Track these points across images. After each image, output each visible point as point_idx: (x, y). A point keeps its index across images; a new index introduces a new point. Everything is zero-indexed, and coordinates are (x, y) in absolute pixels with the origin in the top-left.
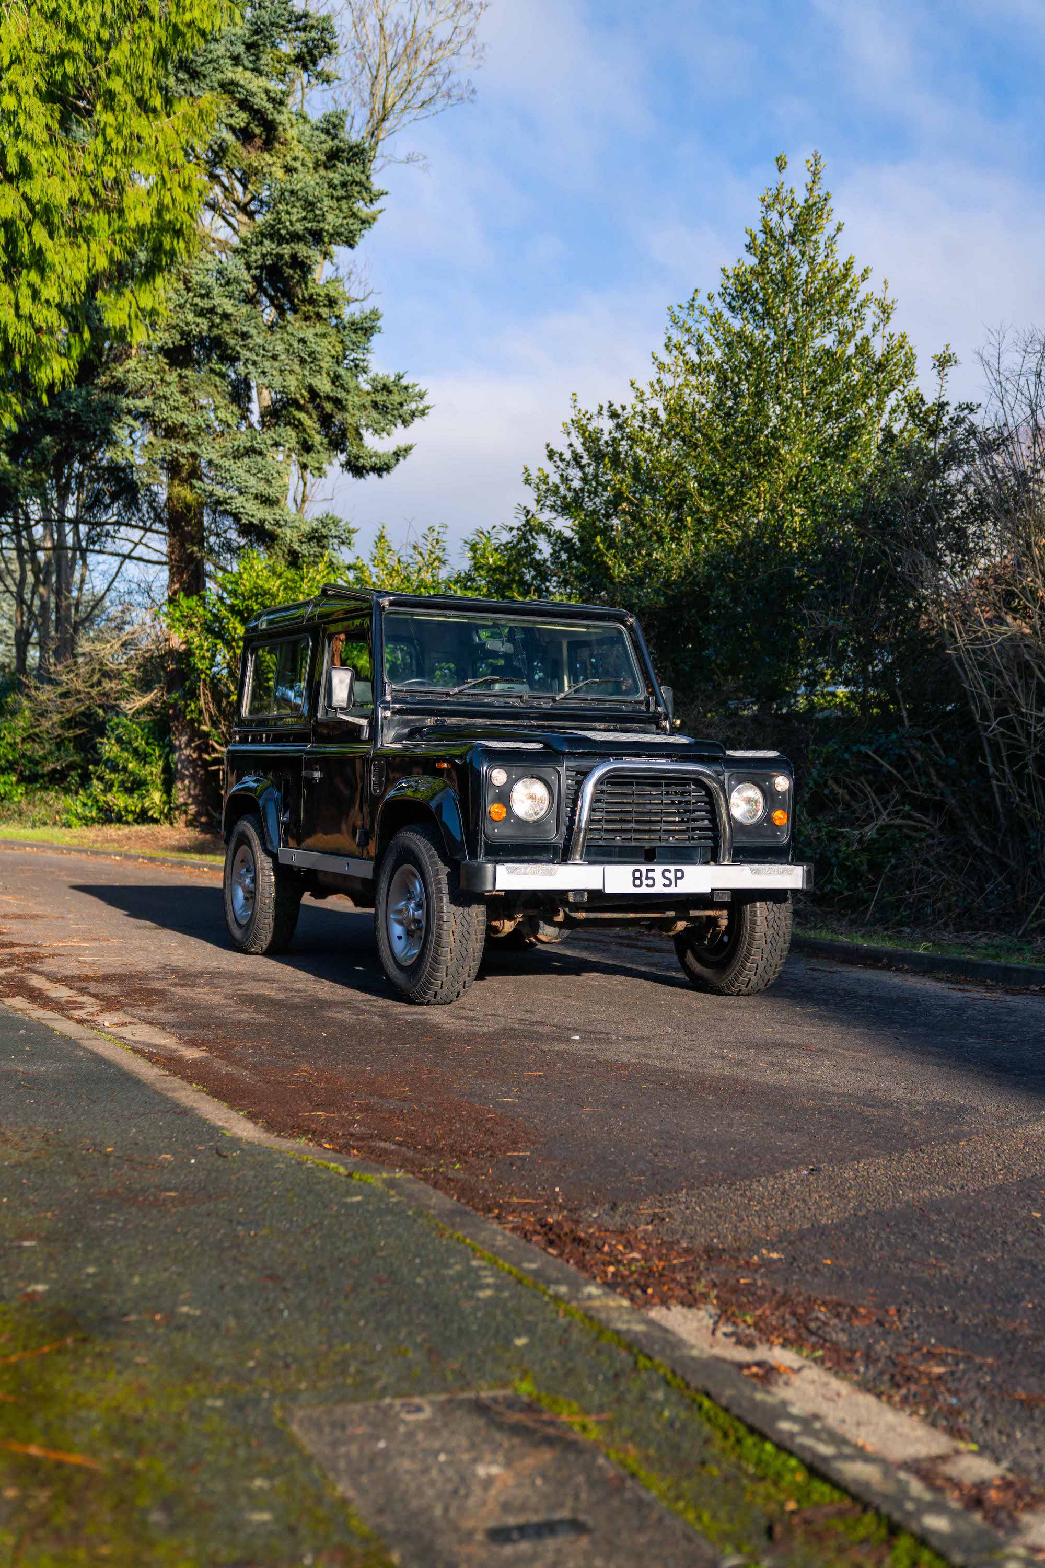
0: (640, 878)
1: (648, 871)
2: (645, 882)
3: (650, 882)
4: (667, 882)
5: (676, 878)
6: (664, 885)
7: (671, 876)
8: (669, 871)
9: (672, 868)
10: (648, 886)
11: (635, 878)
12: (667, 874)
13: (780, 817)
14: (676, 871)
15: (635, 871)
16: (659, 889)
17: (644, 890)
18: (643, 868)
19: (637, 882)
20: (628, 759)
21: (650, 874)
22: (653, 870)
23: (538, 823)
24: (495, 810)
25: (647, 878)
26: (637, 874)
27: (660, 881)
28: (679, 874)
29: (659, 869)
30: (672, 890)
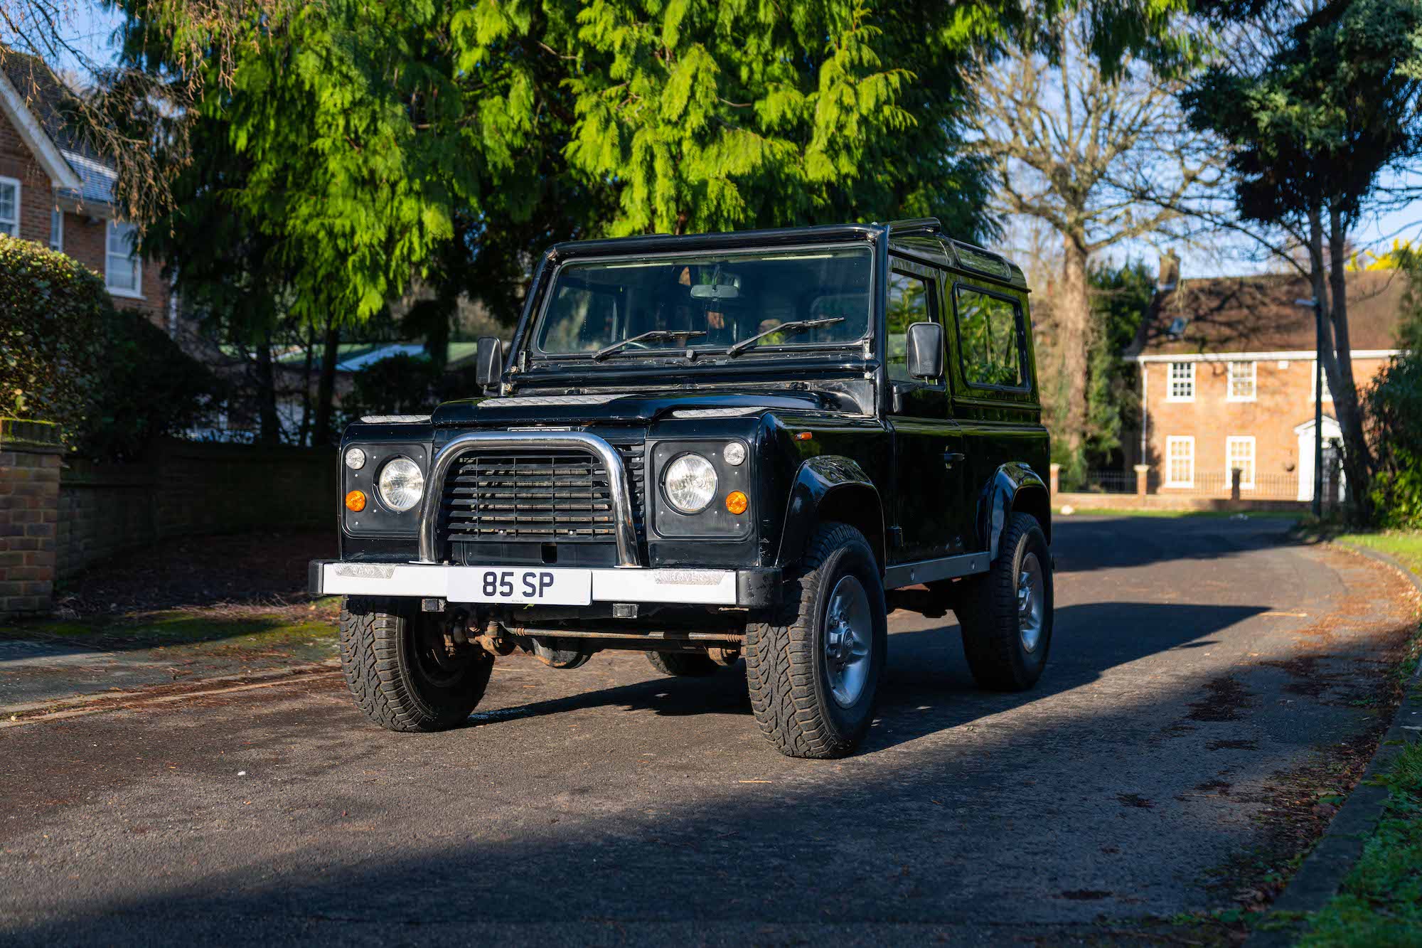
0: (493, 584)
1: (504, 574)
2: (499, 589)
3: (506, 589)
4: (529, 590)
5: (542, 585)
6: (525, 594)
7: (535, 581)
8: (533, 575)
9: (537, 571)
10: (503, 594)
11: (486, 584)
12: (529, 579)
13: (739, 501)
14: (542, 575)
15: (487, 574)
16: (517, 598)
17: (497, 599)
18: (499, 571)
19: (490, 589)
21: (507, 579)
22: (511, 574)
24: (355, 499)
25: (503, 583)
26: (490, 579)
27: (519, 588)
28: (547, 580)
29: (519, 572)
30: (535, 600)
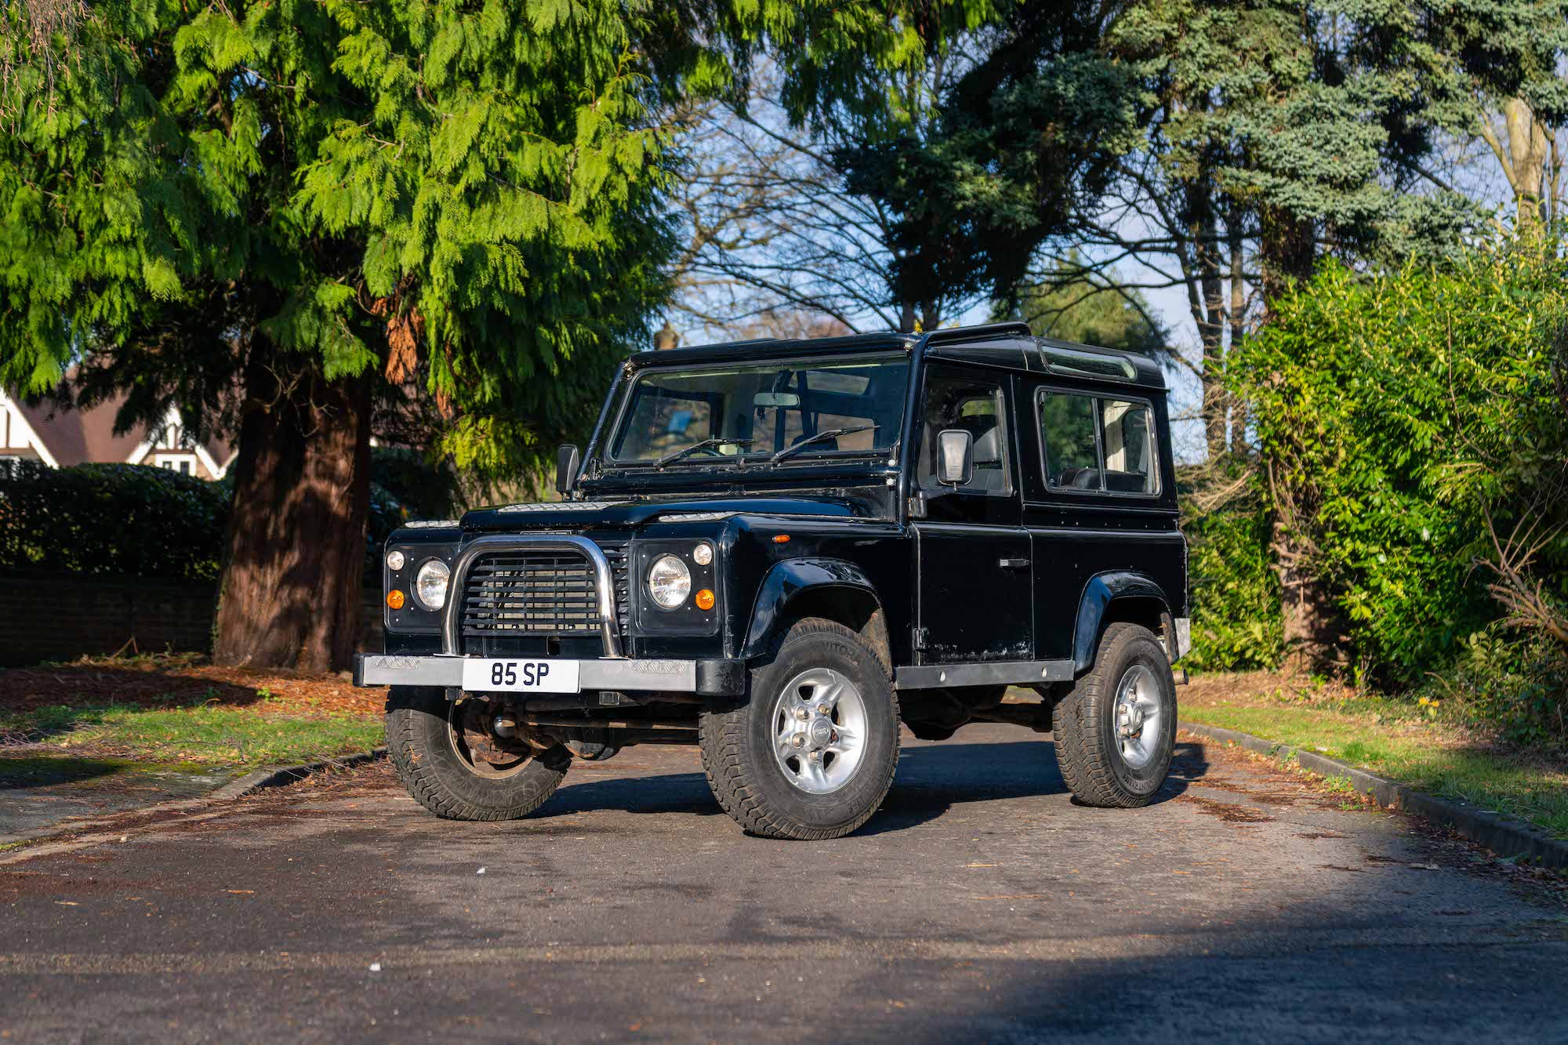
0: (500, 674)
1: (510, 665)
2: (505, 678)
3: (510, 678)
4: (529, 679)
5: (540, 674)
6: (526, 683)
7: (534, 671)
8: (533, 666)
9: (536, 662)
10: (507, 683)
11: (495, 674)
12: (529, 669)
13: (707, 597)
14: (540, 665)
15: (496, 665)
16: (519, 687)
17: (503, 688)
18: (505, 662)
19: (497, 678)
21: (512, 669)
22: (514, 665)
24: (396, 595)
25: (508, 673)
26: (498, 669)
27: (521, 677)
28: (543, 670)
29: (521, 663)
30: (534, 688)
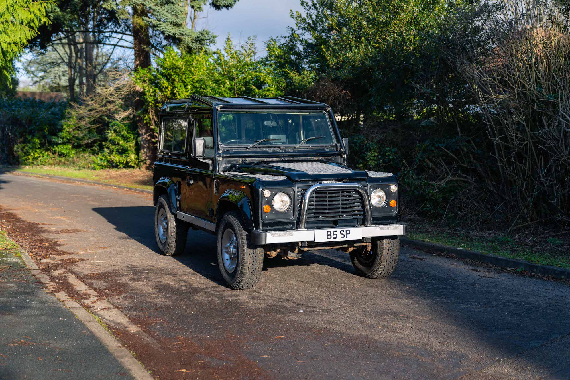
0: (330, 235)
1: (334, 231)
2: (333, 236)
3: (335, 236)
4: (343, 236)
5: (347, 234)
6: (341, 237)
7: (344, 233)
8: (344, 231)
9: (345, 229)
10: (334, 238)
11: (328, 235)
12: (342, 232)
13: (393, 203)
14: (346, 231)
15: (328, 232)
16: (339, 239)
17: (332, 240)
18: (332, 230)
19: (329, 237)
20: (324, 182)
21: (335, 233)
22: (336, 231)
23: (285, 213)
24: (266, 208)
25: (334, 235)
27: (339, 235)
28: (348, 232)
29: (339, 230)
30: (345, 239)
